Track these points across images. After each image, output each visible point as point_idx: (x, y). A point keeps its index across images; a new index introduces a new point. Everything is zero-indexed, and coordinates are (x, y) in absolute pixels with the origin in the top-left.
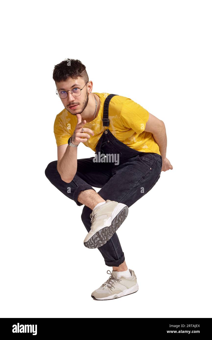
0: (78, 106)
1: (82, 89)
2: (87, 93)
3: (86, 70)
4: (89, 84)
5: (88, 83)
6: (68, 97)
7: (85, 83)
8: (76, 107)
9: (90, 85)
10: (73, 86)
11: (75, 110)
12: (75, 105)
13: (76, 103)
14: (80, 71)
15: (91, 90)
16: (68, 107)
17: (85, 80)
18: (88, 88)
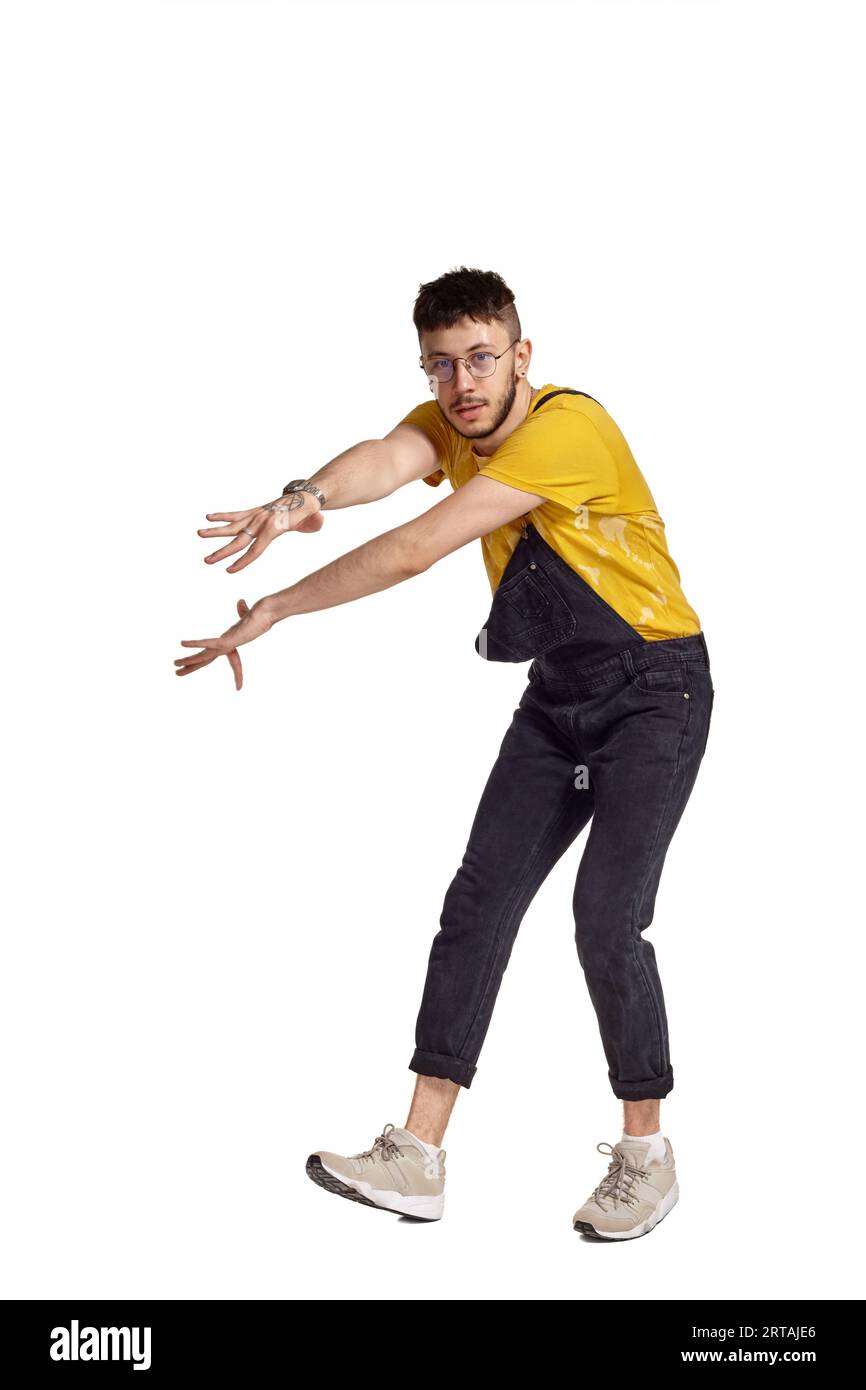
0: (485, 408)
1: (499, 357)
2: (513, 372)
3: (513, 306)
4: (521, 348)
5: (519, 345)
6: (455, 378)
7: (511, 340)
8: (476, 411)
9: (524, 350)
10: (473, 348)
11: (472, 421)
12: (475, 404)
13: (480, 400)
14: (498, 304)
15: (527, 367)
16: (454, 409)
17: (511, 333)
18: (519, 362)
